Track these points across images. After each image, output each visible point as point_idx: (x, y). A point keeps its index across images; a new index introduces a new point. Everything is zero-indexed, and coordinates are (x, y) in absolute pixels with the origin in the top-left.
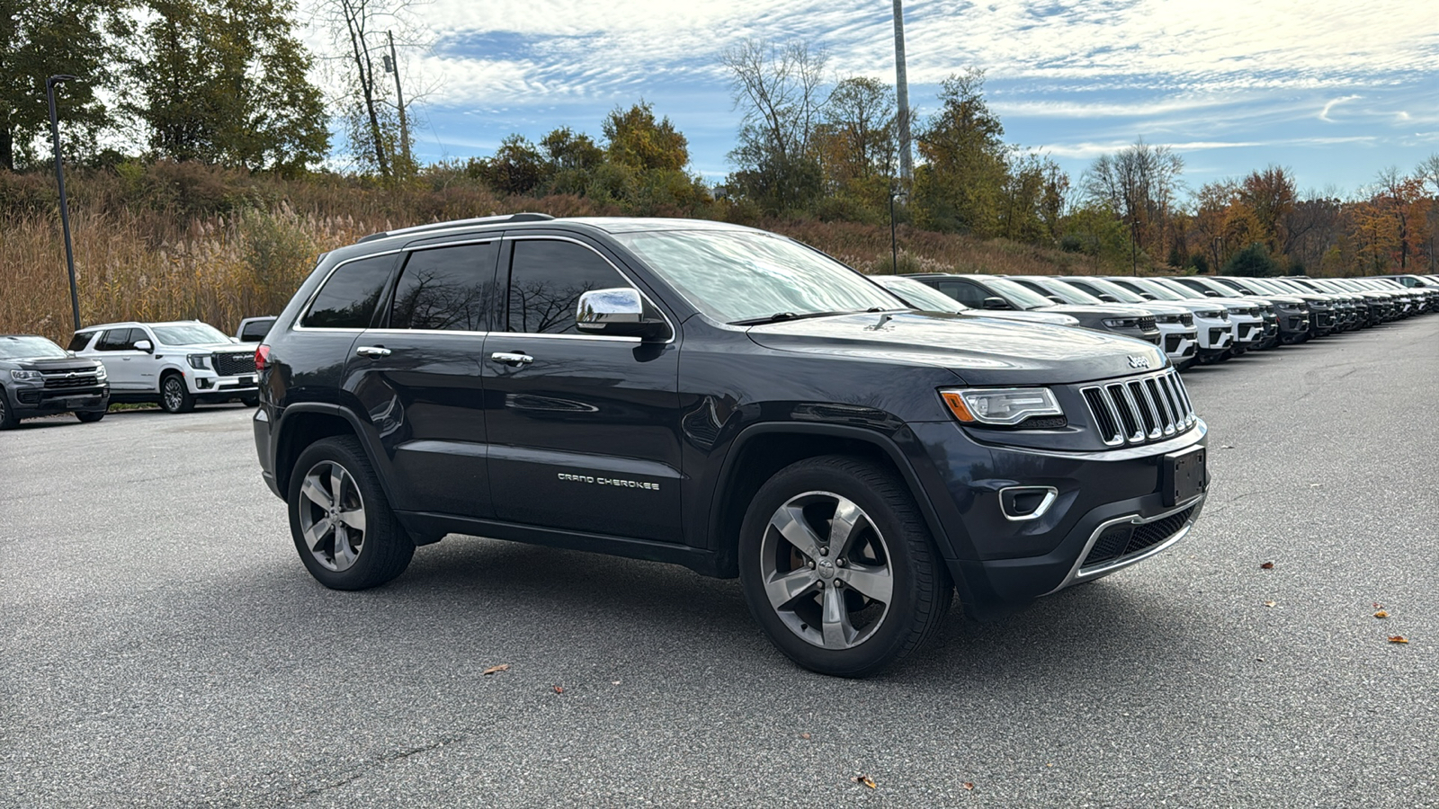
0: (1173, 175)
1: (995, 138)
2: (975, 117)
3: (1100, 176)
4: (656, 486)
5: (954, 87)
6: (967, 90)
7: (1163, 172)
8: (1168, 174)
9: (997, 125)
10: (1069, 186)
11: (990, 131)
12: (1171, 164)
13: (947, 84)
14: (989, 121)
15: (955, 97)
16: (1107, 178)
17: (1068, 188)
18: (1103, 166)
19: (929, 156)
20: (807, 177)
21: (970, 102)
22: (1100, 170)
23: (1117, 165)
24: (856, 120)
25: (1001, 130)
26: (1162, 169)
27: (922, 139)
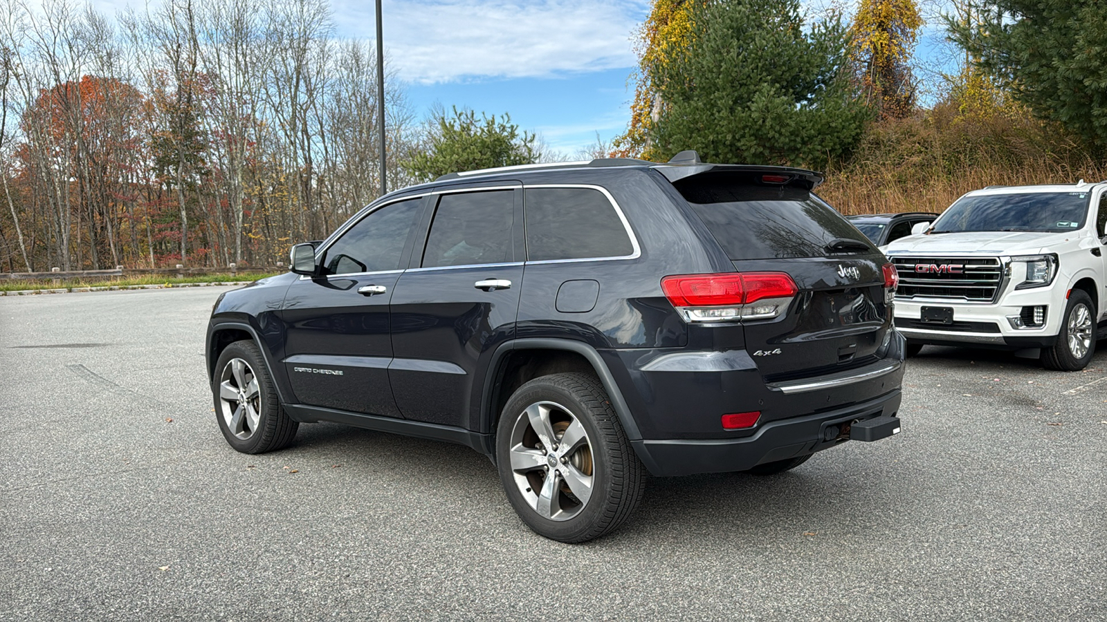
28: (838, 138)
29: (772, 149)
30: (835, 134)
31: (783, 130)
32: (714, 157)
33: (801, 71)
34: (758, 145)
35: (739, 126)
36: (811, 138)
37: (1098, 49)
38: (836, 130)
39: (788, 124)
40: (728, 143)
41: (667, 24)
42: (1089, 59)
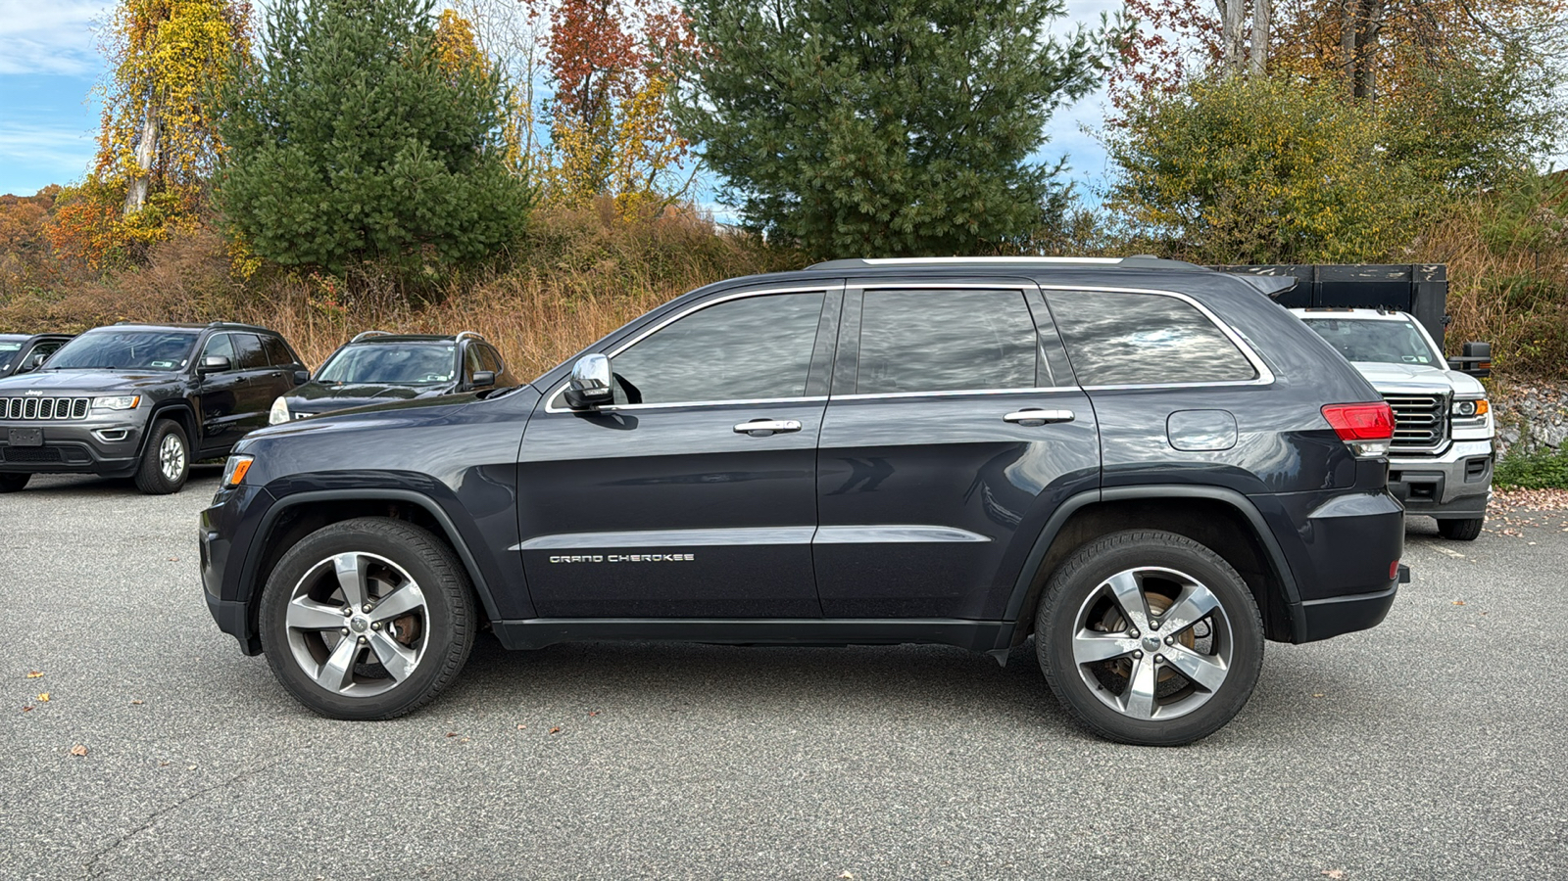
28: (506, 227)
29: (417, 231)
30: (502, 222)
31: (438, 208)
32: (328, 236)
33: (448, 127)
34: (400, 226)
35: (371, 194)
36: (473, 223)
37: (853, 157)
38: (504, 216)
39: (445, 201)
40: (351, 216)
41: (168, 18)
42: (843, 169)
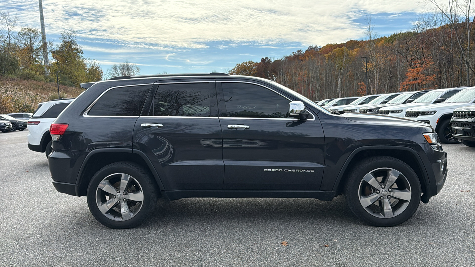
0: (137, 73)
1: (80, 55)
2: (72, 47)
3: (114, 71)
4: (312, 171)
5: (66, 36)
6: (70, 38)
7: (134, 71)
8: (136, 72)
9: (81, 50)
10: (103, 73)
11: (78, 52)
12: (136, 69)
13: (62, 34)
14: (78, 49)
15: (66, 39)
16: (117, 72)
17: (103, 74)
18: (115, 68)
19: (57, 58)
20: (13, 62)
21: (71, 42)
22: (114, 69)
23: (120, 68)
24: (29, 43)
25: (82, 52)
26: (134, 70)
27: (53, 52)
